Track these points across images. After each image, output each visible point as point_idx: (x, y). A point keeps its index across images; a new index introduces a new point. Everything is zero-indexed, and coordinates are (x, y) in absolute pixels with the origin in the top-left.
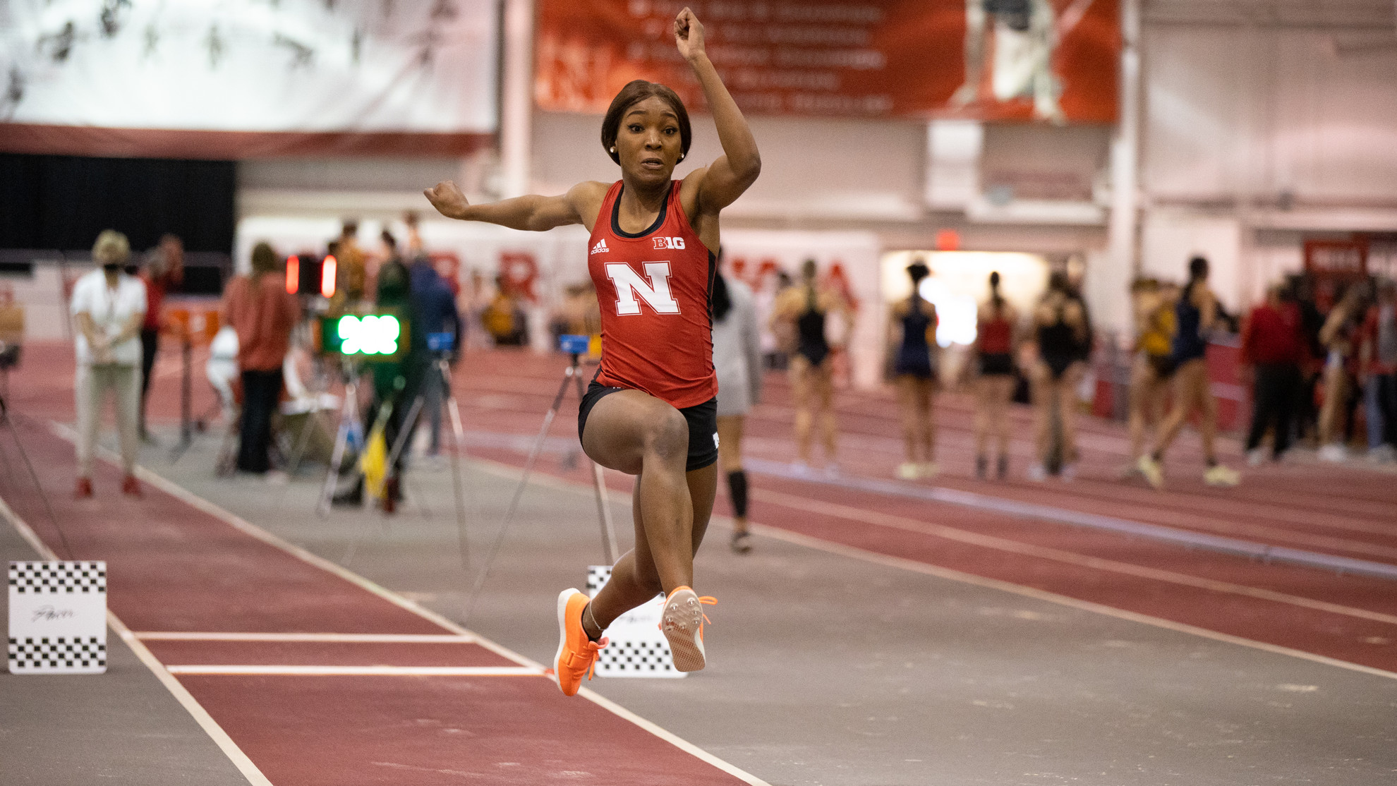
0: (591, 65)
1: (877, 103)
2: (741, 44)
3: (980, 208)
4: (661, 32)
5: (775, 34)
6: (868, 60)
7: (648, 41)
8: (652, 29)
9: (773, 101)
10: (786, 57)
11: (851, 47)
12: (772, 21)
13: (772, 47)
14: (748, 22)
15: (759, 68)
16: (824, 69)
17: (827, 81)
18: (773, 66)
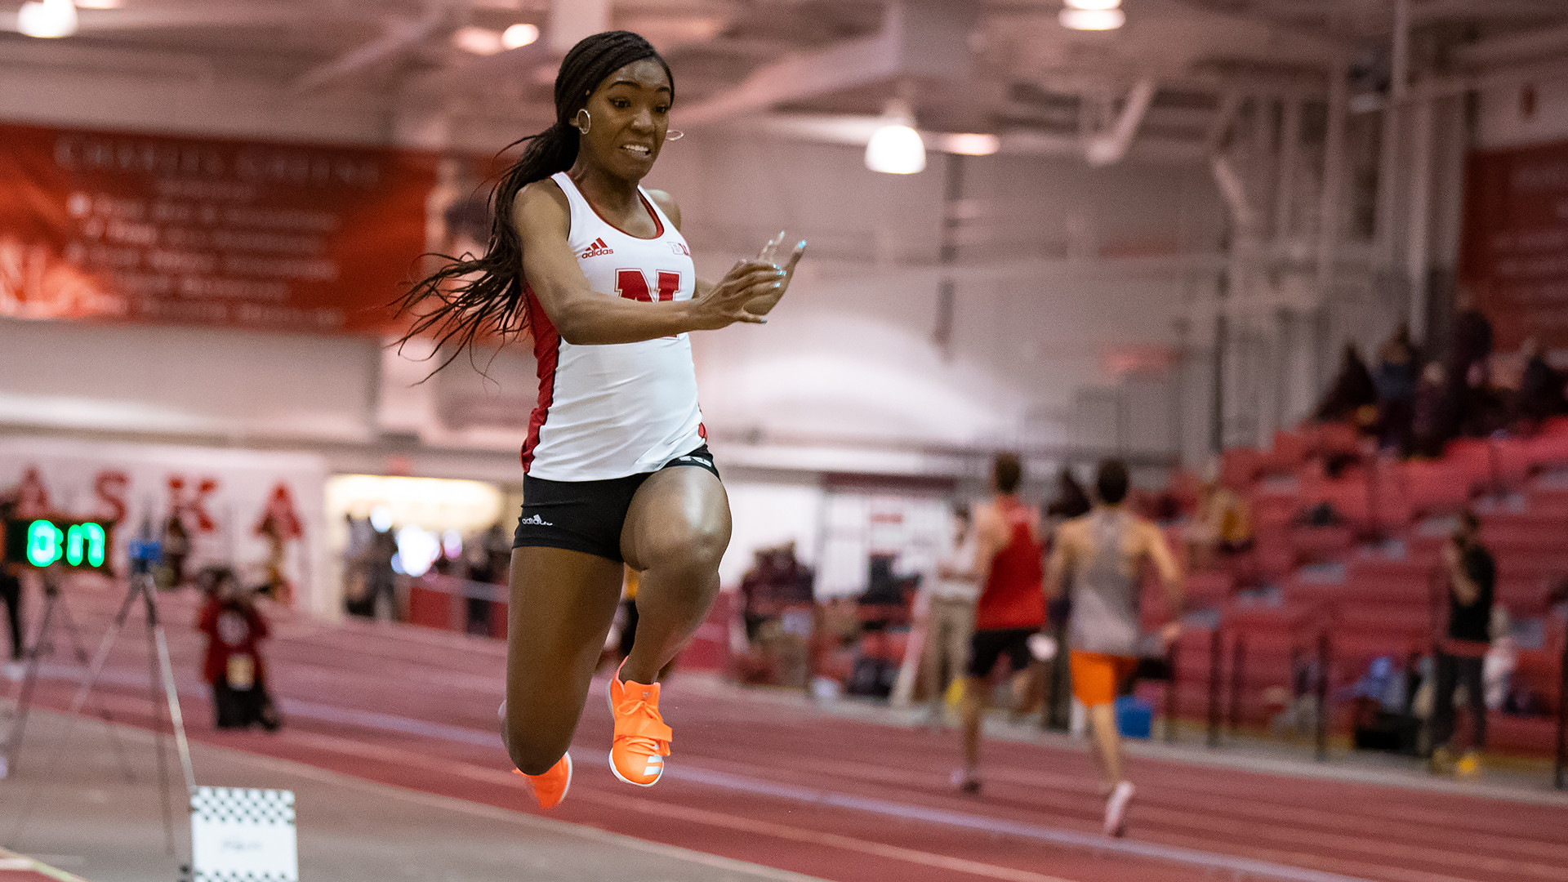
0: (25, 265)
1: (328, 317)
2: (184, 249)
3: (433, 432)
4: (100, 235)
5: (224, 239)
6: (322, 270)
7: (87, 242)
8: (93, 229)
9: (219, 311)
10: (234, 264)
11: (305, 256)
12: (220, 225)
13: (220, 254)
14: (194, 225)
15: (204, 275)
16: (271, 279)
17: (277, 291)
18: (219, 273)
